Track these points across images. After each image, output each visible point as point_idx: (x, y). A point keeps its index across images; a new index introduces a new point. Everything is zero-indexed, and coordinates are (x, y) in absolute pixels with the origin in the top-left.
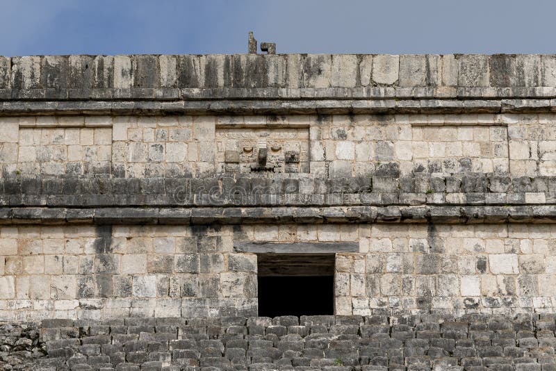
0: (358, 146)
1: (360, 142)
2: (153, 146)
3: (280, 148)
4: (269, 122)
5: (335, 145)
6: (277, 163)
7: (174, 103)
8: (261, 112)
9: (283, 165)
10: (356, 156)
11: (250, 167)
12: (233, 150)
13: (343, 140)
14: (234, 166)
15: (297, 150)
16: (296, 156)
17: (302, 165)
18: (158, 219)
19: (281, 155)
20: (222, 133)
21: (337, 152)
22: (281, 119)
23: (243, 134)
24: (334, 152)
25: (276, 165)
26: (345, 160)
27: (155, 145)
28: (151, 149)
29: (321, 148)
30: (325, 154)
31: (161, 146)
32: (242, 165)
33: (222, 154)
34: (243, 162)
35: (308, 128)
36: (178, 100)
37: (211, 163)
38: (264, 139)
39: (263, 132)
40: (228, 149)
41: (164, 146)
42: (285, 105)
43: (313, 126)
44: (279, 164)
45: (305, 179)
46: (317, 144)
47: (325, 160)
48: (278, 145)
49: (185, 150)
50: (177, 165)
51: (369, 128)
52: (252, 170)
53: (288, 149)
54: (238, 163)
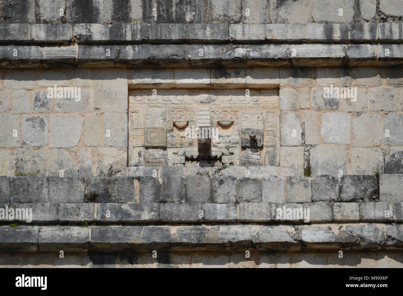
0: (356, 120)
1: (359, 114)
2: (28, 120)
3: (232, 123)
4: (214, 81)
5: (320, 119)
6: (228, 148)
7: (62, 48)
8: (201, 64)
9: (237, 151)
10: (353, 137)
11: (184, 154)
12: (157, 126)
13: (333, 110)
14: (158, 153)
15: (259, 126)
16: (258, 137)
17: (268, 152)
18: (38, 245)
19: (233, 134)
20: (139, 98)
21: (323, 131)
22: (233, 74)
23: (172, 98)
24: (319, 131)
25: (225, 151)
26: (336, 144)
27: (32, 119)
28: (26, 125)
29: (297, 123)
30: (303, 134)
31: (42, 120)
32: (170, 152)
33: (140, 132)
34: (173, 146)
35: (276, 90)
36: (69, 43)
37: (120, 149)
38: (206, 107)
39: (204, 97)
40: (149, 124)
41: (45, 120)
42: (240, 52)
43: (285, 87)
44: (231, 150)
45: (272, 178)
46: (291, 117)
47: (304, 144)
48: (229, 117)
49: (79, 127)
50: (66, 153)
51: (374, 90)
52: (187, 159)
53: (245, 125)
54: (164, 148)
